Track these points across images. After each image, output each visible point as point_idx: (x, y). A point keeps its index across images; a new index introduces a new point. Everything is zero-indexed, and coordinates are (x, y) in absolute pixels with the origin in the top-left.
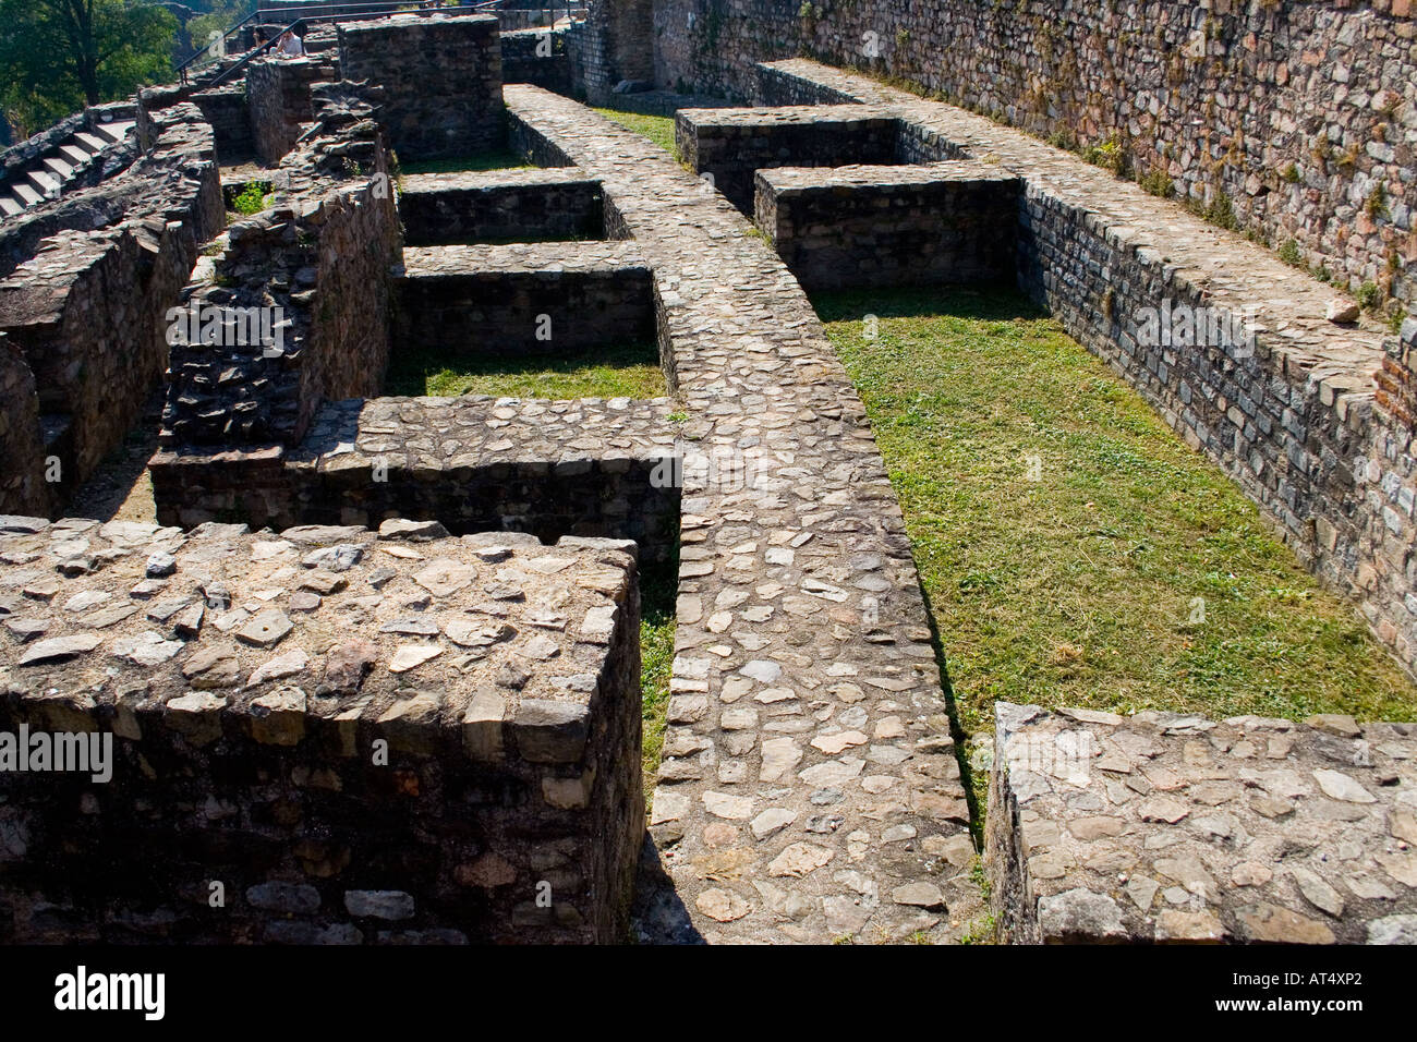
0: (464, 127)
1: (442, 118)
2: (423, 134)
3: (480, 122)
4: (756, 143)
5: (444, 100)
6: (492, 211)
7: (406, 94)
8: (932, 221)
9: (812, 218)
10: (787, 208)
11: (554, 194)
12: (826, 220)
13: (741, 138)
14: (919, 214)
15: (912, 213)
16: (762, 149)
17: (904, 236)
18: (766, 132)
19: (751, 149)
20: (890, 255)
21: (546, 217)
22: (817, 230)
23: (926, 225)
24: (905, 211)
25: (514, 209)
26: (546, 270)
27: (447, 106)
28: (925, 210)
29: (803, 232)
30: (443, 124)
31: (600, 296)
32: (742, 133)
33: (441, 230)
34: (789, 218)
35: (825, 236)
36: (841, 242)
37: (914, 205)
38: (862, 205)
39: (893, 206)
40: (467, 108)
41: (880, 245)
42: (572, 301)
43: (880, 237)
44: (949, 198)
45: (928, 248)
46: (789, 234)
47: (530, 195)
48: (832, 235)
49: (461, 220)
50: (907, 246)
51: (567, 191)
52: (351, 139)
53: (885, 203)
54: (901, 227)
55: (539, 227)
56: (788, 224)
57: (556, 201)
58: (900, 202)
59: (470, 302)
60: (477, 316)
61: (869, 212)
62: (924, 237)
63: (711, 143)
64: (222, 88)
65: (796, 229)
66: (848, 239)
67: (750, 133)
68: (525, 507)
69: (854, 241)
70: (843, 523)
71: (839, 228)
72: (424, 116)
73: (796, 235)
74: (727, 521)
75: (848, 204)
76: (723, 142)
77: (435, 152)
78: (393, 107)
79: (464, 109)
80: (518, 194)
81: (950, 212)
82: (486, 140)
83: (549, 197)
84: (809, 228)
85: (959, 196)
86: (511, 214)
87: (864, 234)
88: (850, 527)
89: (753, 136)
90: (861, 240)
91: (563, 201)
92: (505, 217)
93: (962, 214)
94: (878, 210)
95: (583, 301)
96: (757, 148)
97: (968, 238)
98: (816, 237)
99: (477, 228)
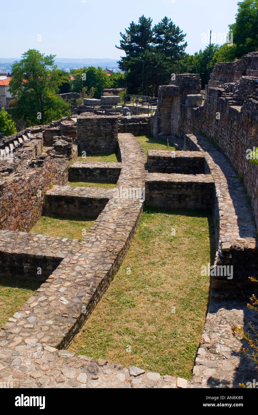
0: (106, 145)
1: (100, 143)
2: (95, 146)
3: (111, 144)
4: (164, 161)
5: (102, 138)
6: (93, 174)
7: (91, 136)
8: (188, 192)
9: (155, 189)
10: (148, 186)
11: (109, 171)
12: (158, 189)
13: (161, 160)
14: (185, 190)
15: (183, 189)
16: (166, 163)
17: (180, 196)
18: (167, 158)
19: (163, 163)
20: (176, 200)
21: (107, 176)
22: (156, 192)
23: (187, 193)
24: (181, 189)
25: (99, 174)
26: (83, 196)
27: (102, 139)
28: (186, 189)
29: (152, 192)
30: (101, 144)
31: (96, 204)
32: (161, 158)
33: (80, 177)
34: (148, 188)
35: (158, 194)
36: (163, 196)
37: (183, 187)
38: (169, 186)
39: (178, 188)
40: (108, 140)
41: (174, 197)
42: (89, 205)
43: (174, 195)
44: (193, 186)
45: (187, 199)
46: (148, 192)
47: (103, 170)
48: (160, 194)
49: (85, 175)
50: (181, 198)
51: (113, 170)
52: (38, 159)
53: (175, 186)
54: (179, 193)
55: (105, 179)
56: (148, 190)
57: (110, 172)
58: (179, 186)
59: (64, 202)
60: (65, 206)
61: (171, 188)
62: (186, 196)
63: (152, 160)
64: (54, 128)
65: (150, 191)
66: (165, 195)
67: (163, 159)
68: (29, 264)
69: (166, 196)
70: (83, 283)
71: (162, 192)
72: (96, 141)
73: (150, 193)
74: (59, 278)
75: (165, 186)
76: (155, 160)
77: (98, 152)
78: (88, 139)
79: (106, 141)
80: (100, 170)
81: (194, 190)
82: (112, 149)
83: (108, 171)
84: (154, 192)
85: (196, 186)
86: (98, 175)
87: (169, 194)
88: (85, 284)
89: (163, 160)
90: (168, 196)
91: (112, 173)
92: (96, 175)
93: (197, 191)
94: (174, 188)
95: (92, 205)
96: (165, 163)
97: (199, 197)
98: (156, 194)
99: (89, 178)
